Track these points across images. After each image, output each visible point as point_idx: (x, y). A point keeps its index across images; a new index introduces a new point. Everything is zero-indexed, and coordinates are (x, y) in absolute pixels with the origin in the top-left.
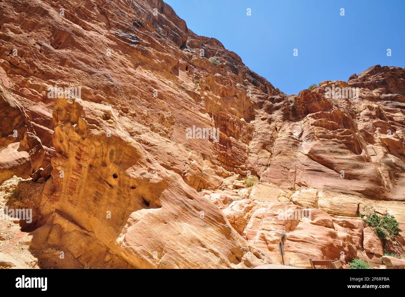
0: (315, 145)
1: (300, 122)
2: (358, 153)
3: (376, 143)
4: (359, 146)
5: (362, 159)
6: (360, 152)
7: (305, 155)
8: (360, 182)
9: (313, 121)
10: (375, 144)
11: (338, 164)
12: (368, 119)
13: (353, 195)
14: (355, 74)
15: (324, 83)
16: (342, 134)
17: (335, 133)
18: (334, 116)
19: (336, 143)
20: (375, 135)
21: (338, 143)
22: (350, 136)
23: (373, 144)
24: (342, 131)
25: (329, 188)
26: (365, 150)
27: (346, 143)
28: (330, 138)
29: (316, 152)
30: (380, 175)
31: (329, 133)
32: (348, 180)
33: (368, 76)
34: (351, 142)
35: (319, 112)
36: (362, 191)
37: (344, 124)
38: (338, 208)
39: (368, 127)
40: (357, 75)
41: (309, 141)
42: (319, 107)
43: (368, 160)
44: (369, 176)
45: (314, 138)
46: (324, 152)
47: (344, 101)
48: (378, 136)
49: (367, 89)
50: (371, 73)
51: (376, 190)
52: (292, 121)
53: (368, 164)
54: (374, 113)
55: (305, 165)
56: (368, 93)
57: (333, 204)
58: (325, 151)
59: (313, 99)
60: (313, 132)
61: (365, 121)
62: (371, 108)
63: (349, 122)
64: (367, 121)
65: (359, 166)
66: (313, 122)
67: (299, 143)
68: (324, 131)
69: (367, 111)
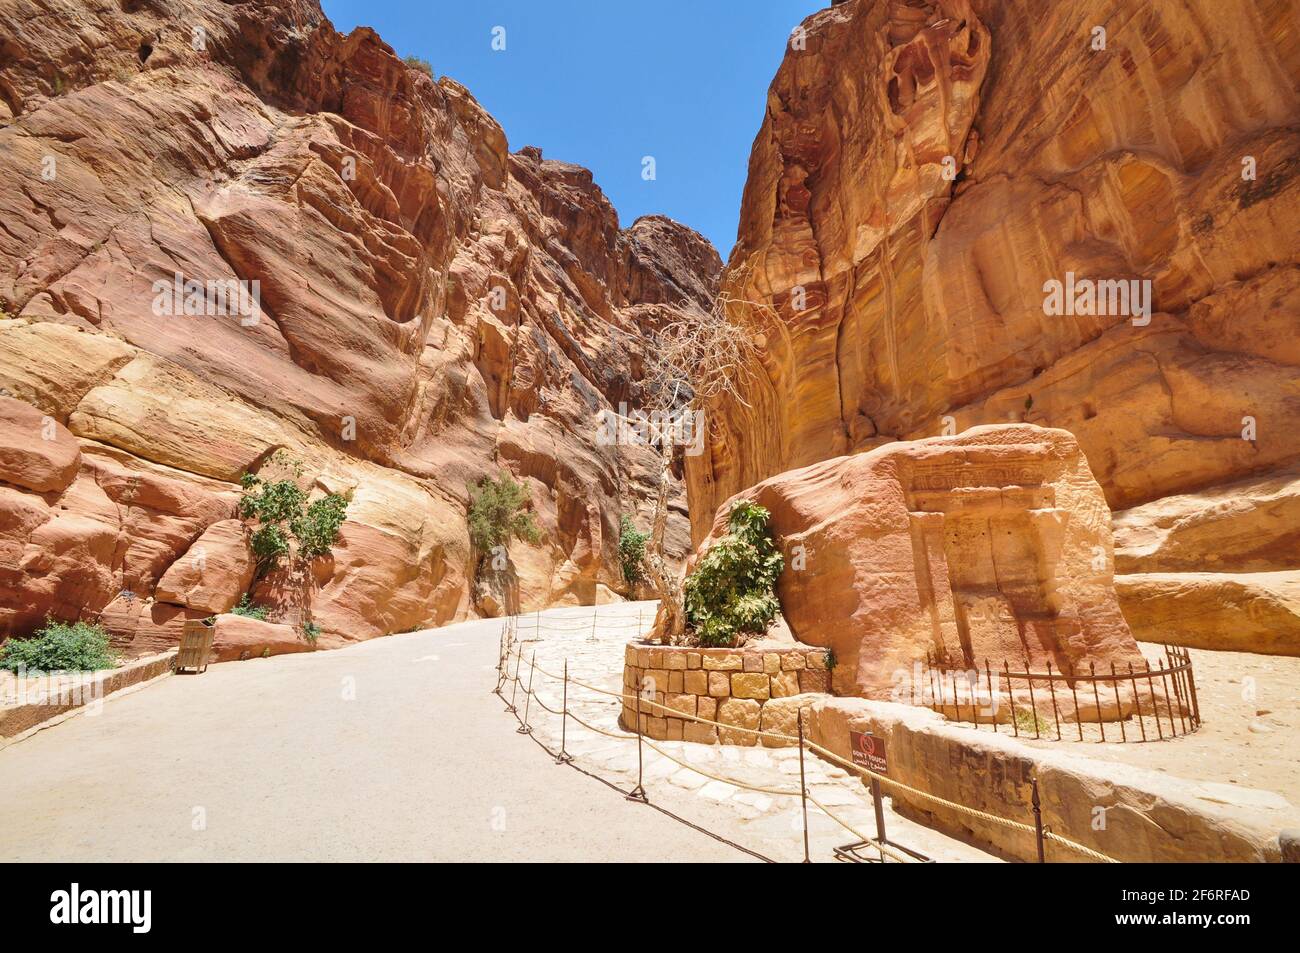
0: (271, 212)
1: (283, 116)
2: (397, 315)
3: (464, 324)
4: (415, 302)
5: (393, 337)
6: (407, 316)
7: (203, 220)
8: (340, 389)
9: (327, 136)
10: (460, 327)
11: (306, 309)
12: (489, 259)
13: (281, 416)
14: (541, 150)
15: (457, 89)
16: (389, 241)
17: (371, 222)
18: (406, 181)
19: (351, 250)
20: (475, 305)
21: (357, 254)
22: (406, 257)
23: (457, 324)
24: (395, 231)
25: (200, 363)
26: (423, 321)
27: (380, 271)
28: (343, 224)
29: (252, 232)
30: (411, 397)
31: (351, 211)
32: (302, 371)
33: (560, 180)
34: (398, 275)
35: (371, 135)
36: (323, 415)
37: (418, 225)
38: (176, 438)
39: (473, 276)
40: (543, 157)
41: (261, 186)
42: (384, 123)
43: (410, 348)
44: (376, 384)
45: (289, 189)
46: (286, 251)
47: (468, 175)
48: (480, 313)
49: (537, 203)
50: (569, 177)
51: (369, 428)
52: (255, 88)
53: (402, 355)
54: (508, 256)
55: (163, 249)
56: (532, 213)
57: (163, 420)
58: (292, 248)
59: (385, 83)
60: (300, 168)
61: (477, 260)
62: (510, 241)
63: (437, 230)
64: (483, 263)
65: (369, 347)
66: (326, 142)
67: (211, 169)
68: (339, 193)
69: (498, 241)
